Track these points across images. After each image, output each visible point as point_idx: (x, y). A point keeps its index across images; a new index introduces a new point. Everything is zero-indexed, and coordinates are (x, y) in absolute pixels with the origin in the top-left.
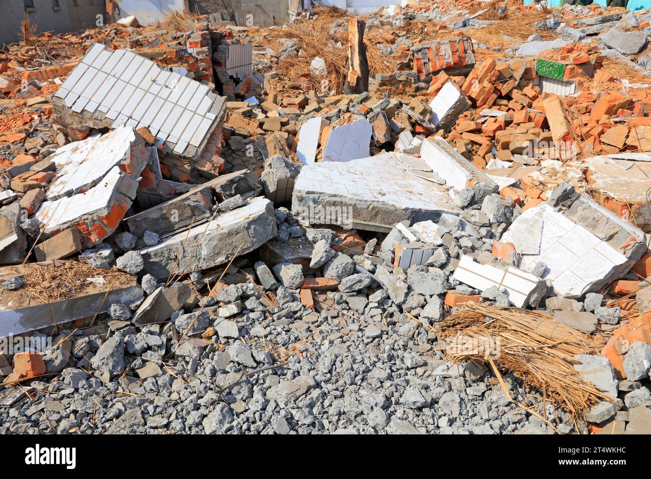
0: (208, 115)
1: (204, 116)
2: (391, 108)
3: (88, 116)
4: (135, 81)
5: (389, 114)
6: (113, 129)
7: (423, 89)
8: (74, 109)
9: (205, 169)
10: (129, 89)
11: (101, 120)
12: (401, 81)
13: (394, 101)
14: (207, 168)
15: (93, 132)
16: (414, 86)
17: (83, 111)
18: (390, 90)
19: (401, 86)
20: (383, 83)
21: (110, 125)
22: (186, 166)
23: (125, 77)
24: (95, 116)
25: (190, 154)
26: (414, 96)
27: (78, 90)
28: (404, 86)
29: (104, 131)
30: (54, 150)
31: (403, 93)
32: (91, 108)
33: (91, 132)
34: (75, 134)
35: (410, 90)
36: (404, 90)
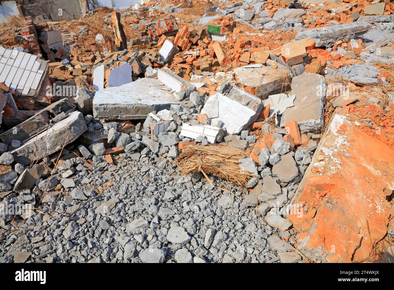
0: (39, 71)
1: (37, 72)
2: (140, 56)
5: (139, 59)
7: (155, 44)
9: (43, 101)
12: (143, 42)
13: (141, 52)
14: (44, 100)
16: (150, 43)
18: (138, 47)
19: (143, 44)
20: (134, 44)
22: (31, 101)
25: (32, 94)
26: (151, 49)
28: (145, 44)
31: (145, 47)
35: (149, 46)
36: (145, 46)
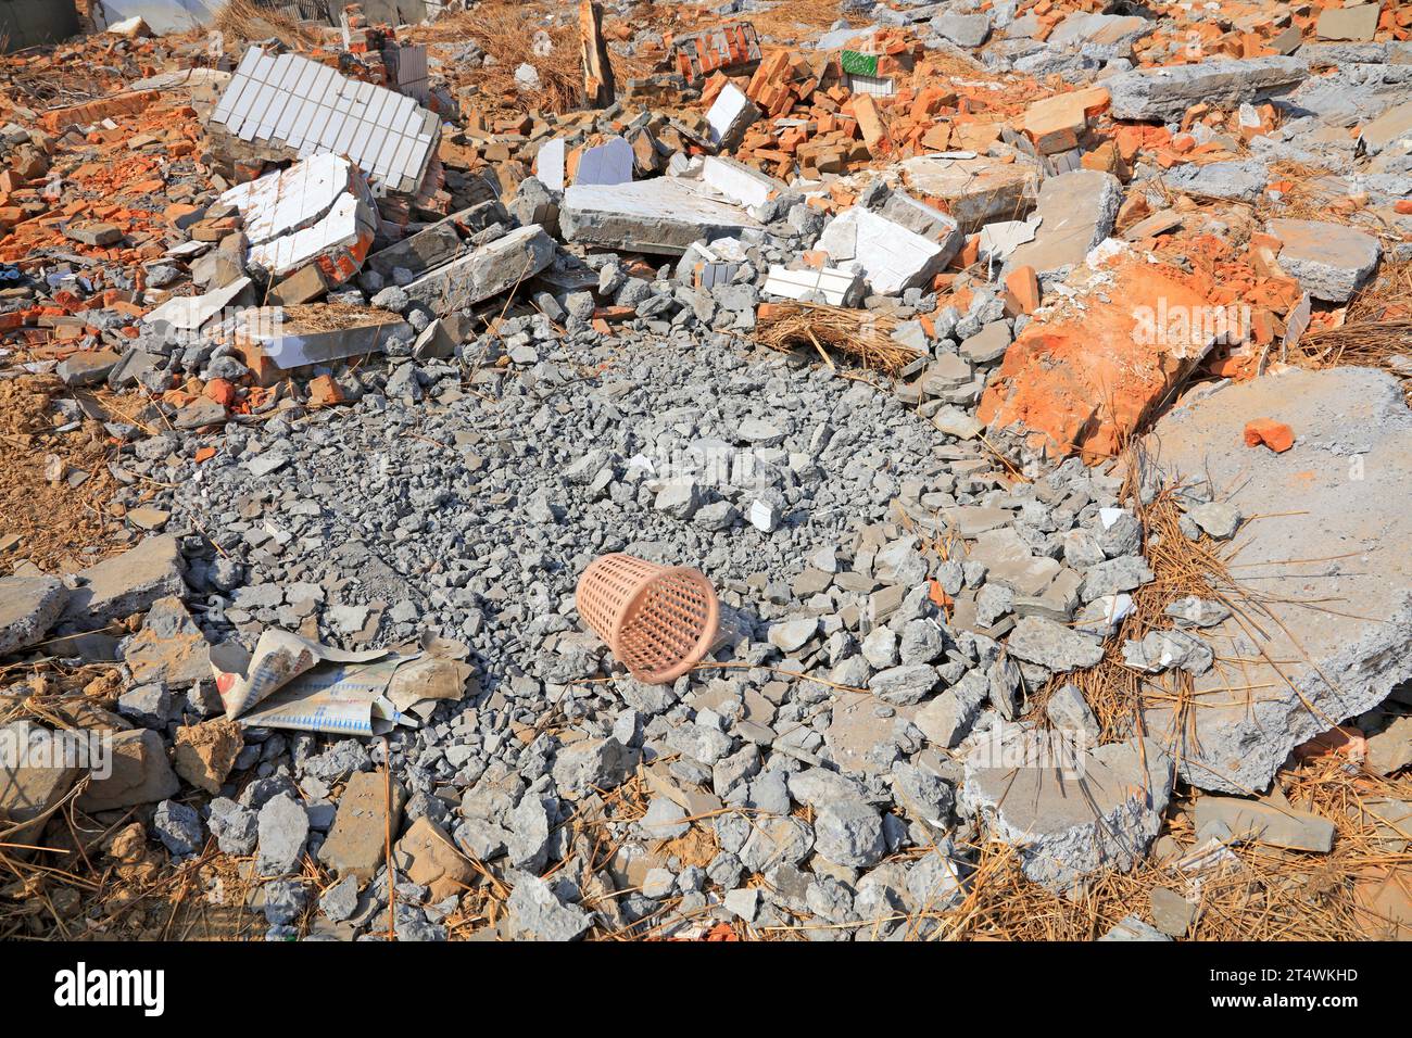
0: (421, 137)
1: (416, 139)
2: (654, 124)
3: (263, 145)
4: (315, 95)
5: (654, 131)
6: (300, 161)
7: (692, 97)
8: (242, 136)
9: (429, 208)
10: (310, 107)
11: (280, 150)
12: (662, 88)
13: (656, 115)
14: (430, 206)
15: (269, 167)
16: (680, 94)
17: (255, 138)
18: (648, 101)
19: (662, 94)
20: (637, 92)
21: (294, 156)
22: (403, 205)
23: (301, 90)
24: (271, 145)
25: (408, 188)
26: (681, 108)
27: (241, 110)
28: (667, 94)
29: (285, 165)
30: (215, 197)
31: (666, 104)
32: (264, 134)
33: (266, 168)
34: (245, 172)
35: (675, 100)
36: (668, 100)
